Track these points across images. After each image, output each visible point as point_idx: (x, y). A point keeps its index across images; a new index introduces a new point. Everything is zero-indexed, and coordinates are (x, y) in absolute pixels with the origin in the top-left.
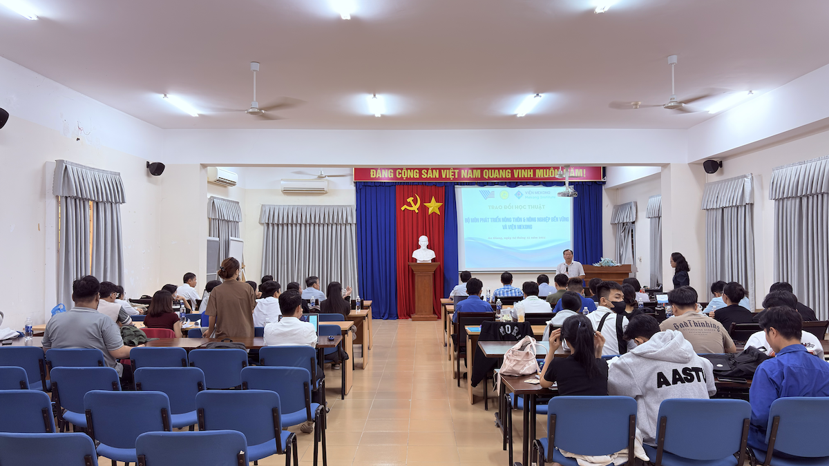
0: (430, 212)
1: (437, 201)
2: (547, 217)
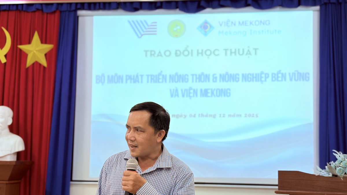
0: (29, 62)
1: (43, 40)
2: (262, 73)
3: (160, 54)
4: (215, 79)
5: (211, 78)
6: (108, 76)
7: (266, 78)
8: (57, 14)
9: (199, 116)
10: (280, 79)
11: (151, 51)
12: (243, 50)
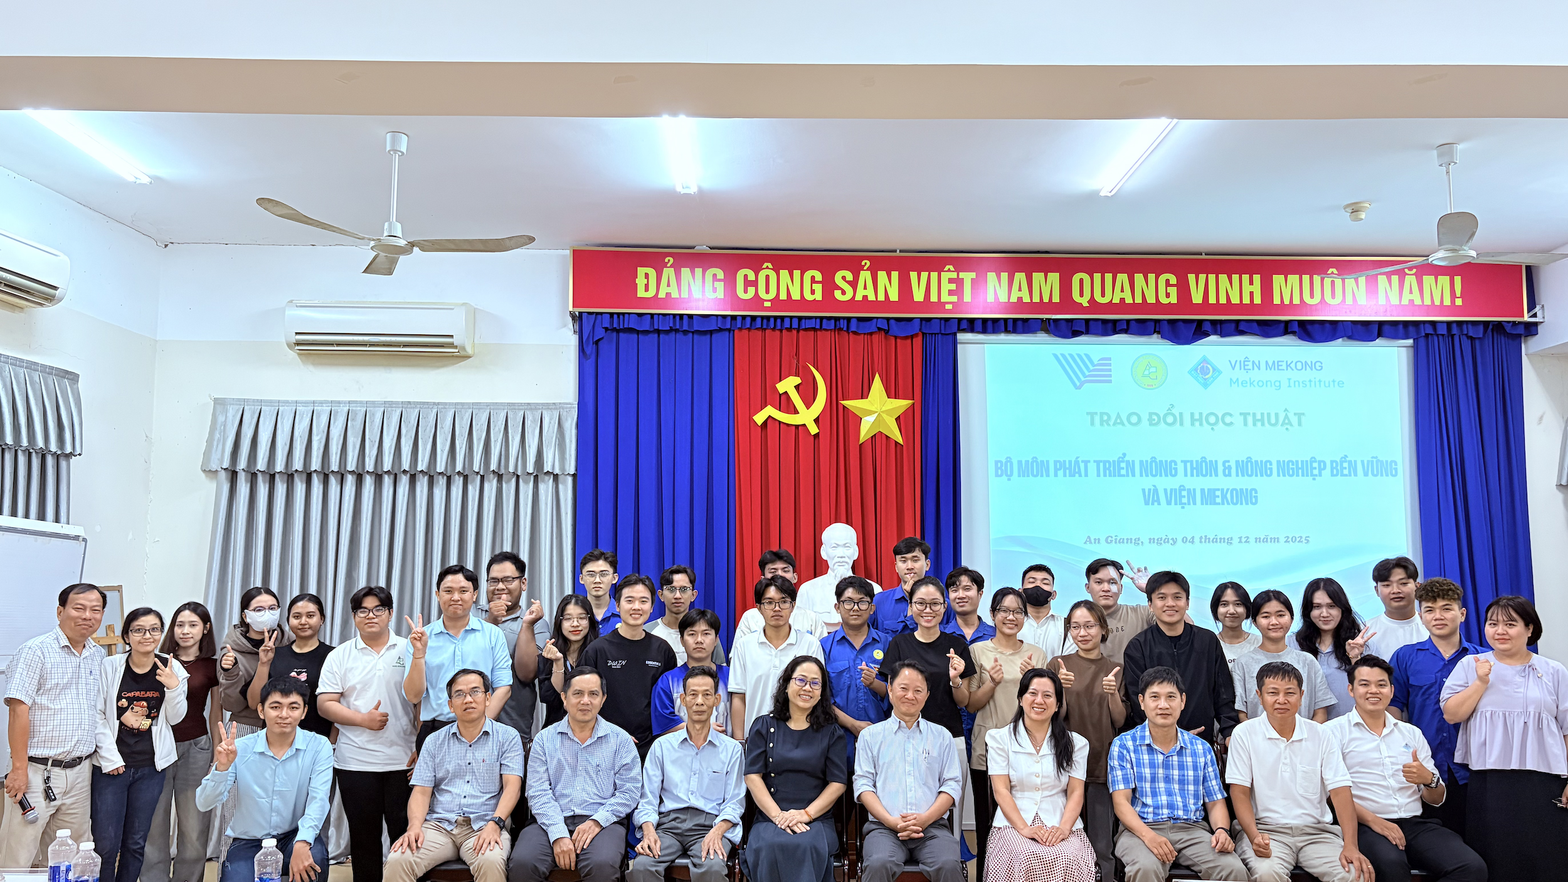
0: (866, 430)
1: (892, 392)
2: (1313, 460)
3: (1119, 421)
4: (1227, 473)
5: (1220, 468)
6: (1020, 462)
7: (1320, 470)
8: (918, 341)
9: (1201, 542)
10: (1346, 472)
11: (1102, 414)
12: (1277, 415)
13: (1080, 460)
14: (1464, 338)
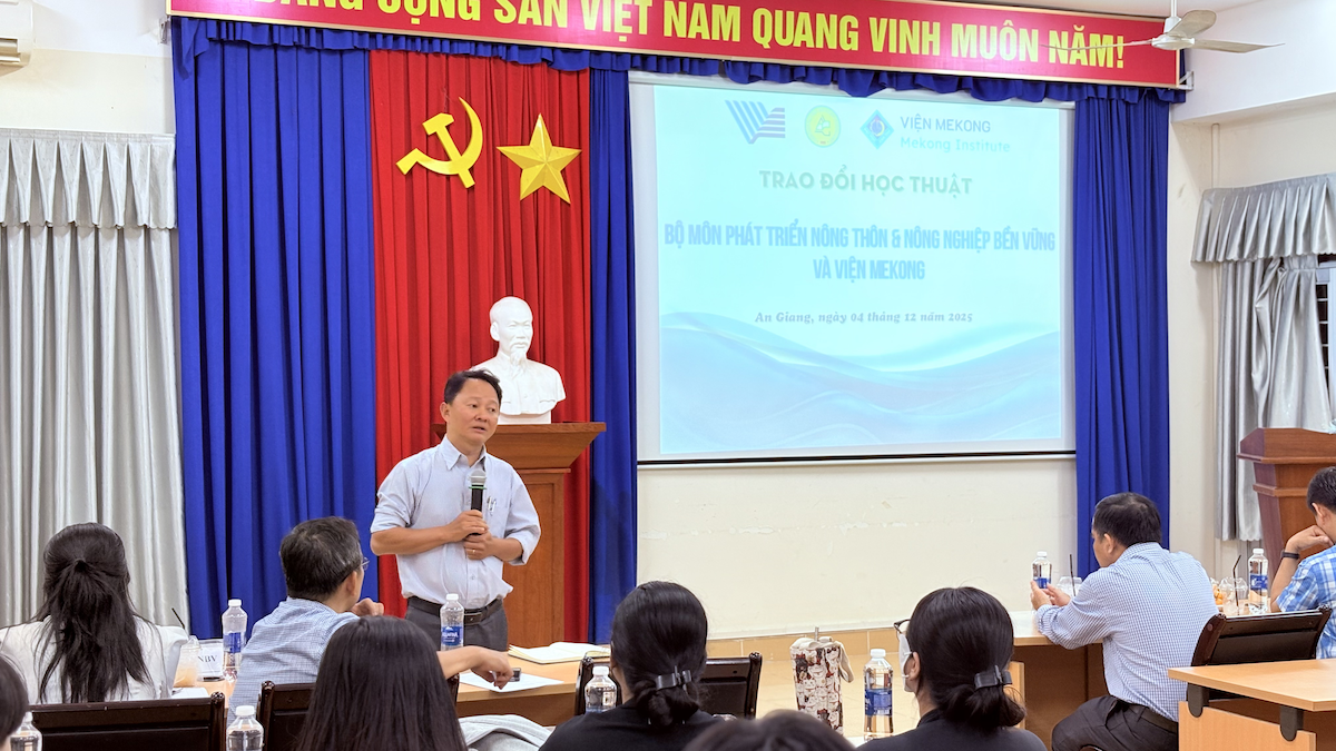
1: (557, 139)
2: (978, 231)
3: (791, 182)
4: (896, 243)
5: (890, 238)
6: (691, 227)
7: (985, 242)
8: (585, 78)
10: (1008, 244)
11: (775, 173)
12: (945, 181)
13: (752, 225)
14: (1121, 103)
